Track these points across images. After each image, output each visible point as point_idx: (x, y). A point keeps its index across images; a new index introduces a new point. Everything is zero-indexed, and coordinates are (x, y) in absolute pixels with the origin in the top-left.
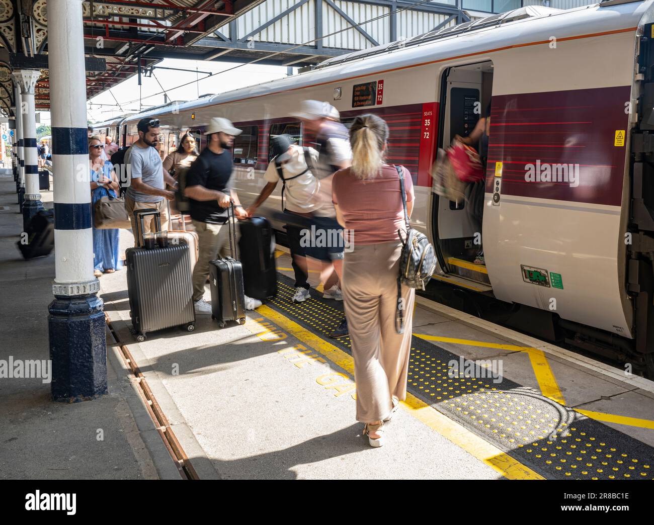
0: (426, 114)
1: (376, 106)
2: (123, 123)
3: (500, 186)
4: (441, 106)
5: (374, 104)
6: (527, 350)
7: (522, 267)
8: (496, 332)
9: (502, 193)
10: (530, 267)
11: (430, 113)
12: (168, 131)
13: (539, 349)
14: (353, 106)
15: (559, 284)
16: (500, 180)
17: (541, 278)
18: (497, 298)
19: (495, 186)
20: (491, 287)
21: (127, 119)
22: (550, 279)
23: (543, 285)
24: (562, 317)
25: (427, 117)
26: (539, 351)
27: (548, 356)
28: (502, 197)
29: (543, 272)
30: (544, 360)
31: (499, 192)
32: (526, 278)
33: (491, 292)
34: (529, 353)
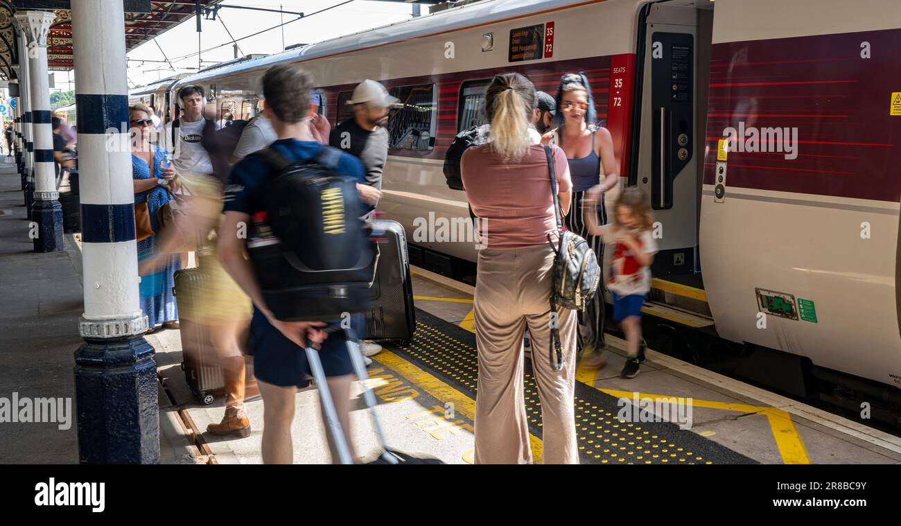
0: (616, 71)
1: (544, 60)
2: (176, 88)
3: (724, 175)
4: (637, 60)
5: (540, 57)
6: (765, 412)
7: (757, 291)
8: (720, 385)
9: (727, 184)
10: (769, 291)
11: (623, 70)
12: (241, 99)
13: (782, 409)
14: (511, 60)
15: (811, 315)
16: (724, 166)
17: (785, 308)
18: (722, 336)
19: (718, 174)
20: (713, 320)
21: (181, 82)
22: (798, 308)
23: (787, 317)
24: (815, 363)
25: (618, 76)
26: (783, 412)
27: (795, 419)
28: (728, 190)
29: (788, 298)
30: (790, 425)
31: (723, 183)
32: (763, 307)
33: (713, 327)
34: (769, 416)
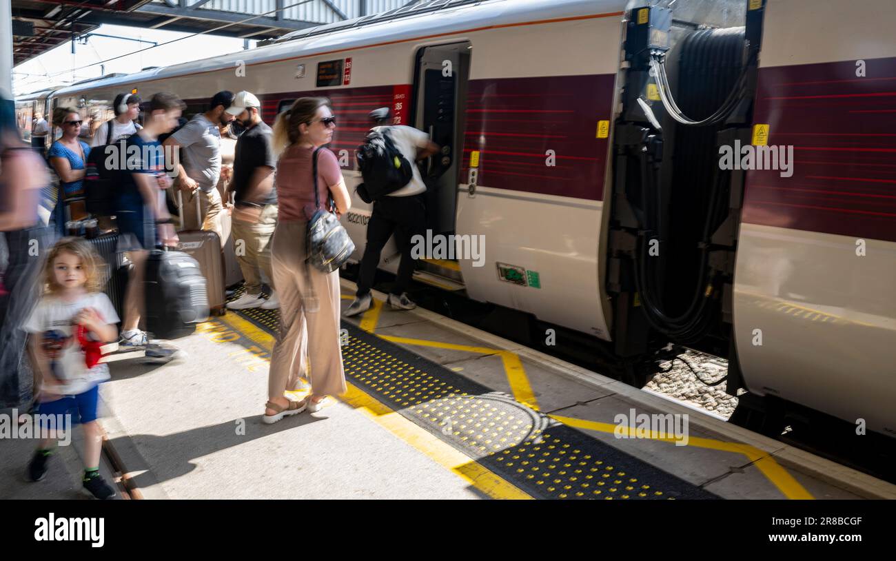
0: (397, 97)
1: (343, 87)
2: (54, 96)
3: (475, 177)
4: (411, 90)
5: (340, 84)
6: (500, 353)
7: (498, 264)
8: (469, 334)
9: (478, 184)
10: (507, 265)
11: (401, 96)
13: (513, 352)
14: (318, 85)
15: (536, 283)
16: (476, 171)
17: (518, 277)
18: (472, 297)
19: (471, 177)
20: (464, 285)
21: (58, 92)
22: (527, 278)
23: (519, 283)
24: (539, 318)
25: (399, 101)
26: (513, 354)
27: (522, 360)
28: (479, 189)
29: (519, 270)
30: (517, 363)
31: (475, 183)
32: (502, 276)
33: (464, 291)
34: (504, 357)
